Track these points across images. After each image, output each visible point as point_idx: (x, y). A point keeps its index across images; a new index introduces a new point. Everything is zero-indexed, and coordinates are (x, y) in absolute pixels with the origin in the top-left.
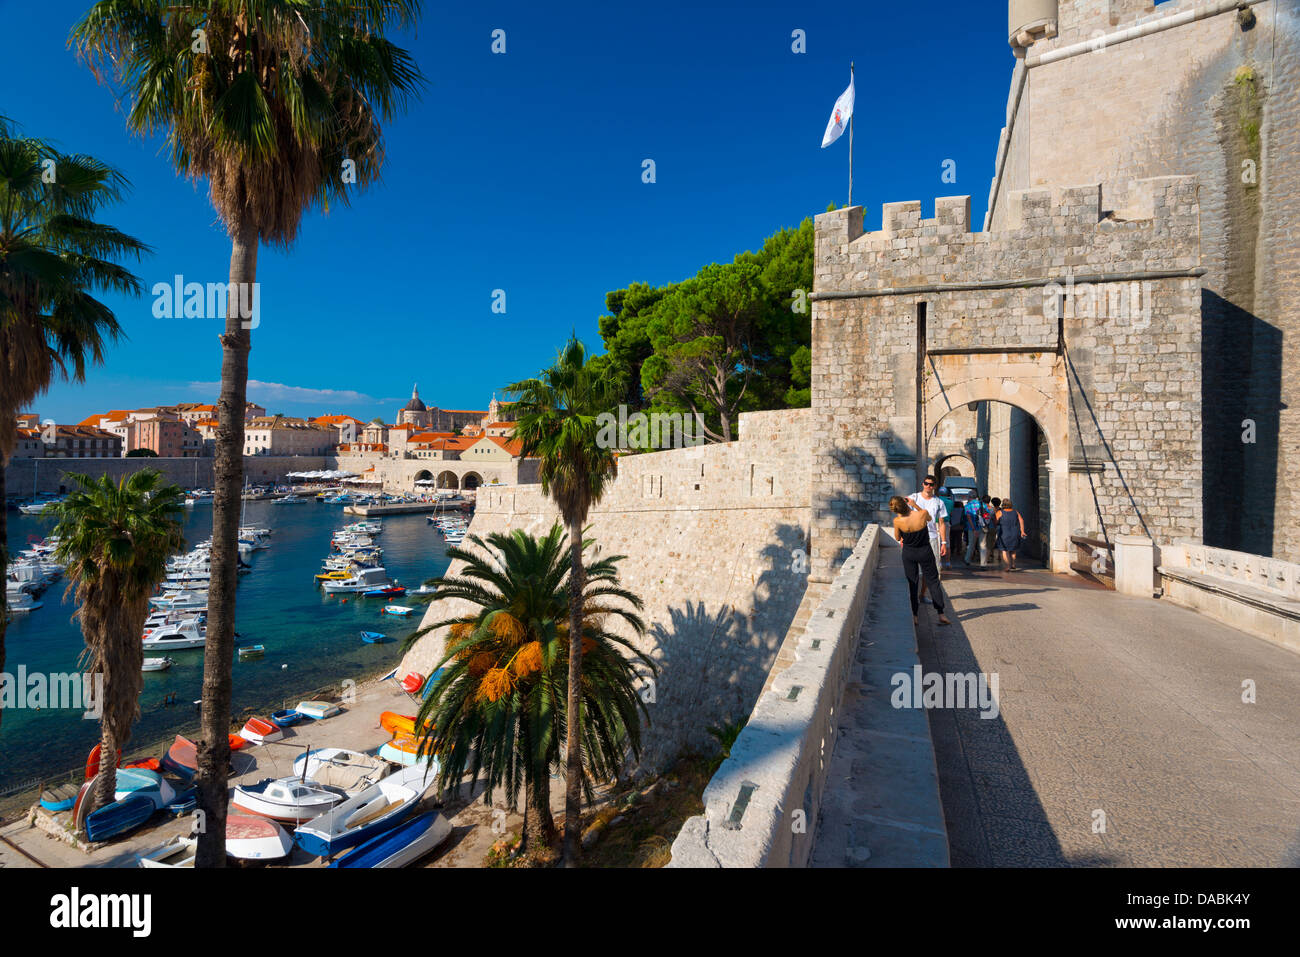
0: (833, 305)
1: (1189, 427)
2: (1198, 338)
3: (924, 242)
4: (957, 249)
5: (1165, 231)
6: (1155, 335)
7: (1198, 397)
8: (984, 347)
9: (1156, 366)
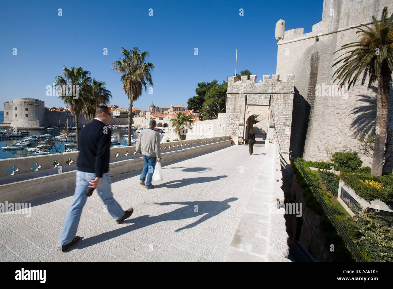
0: (231, 95)
1: (290, 120)
2: (292, 105)
3: (247, 84)
4: (253, 85)
5: (288, 84)
6: (285, 104)
7: (291, 115)
8: (257, 104)
9: (285, 109)
